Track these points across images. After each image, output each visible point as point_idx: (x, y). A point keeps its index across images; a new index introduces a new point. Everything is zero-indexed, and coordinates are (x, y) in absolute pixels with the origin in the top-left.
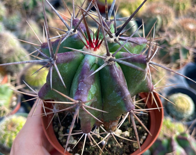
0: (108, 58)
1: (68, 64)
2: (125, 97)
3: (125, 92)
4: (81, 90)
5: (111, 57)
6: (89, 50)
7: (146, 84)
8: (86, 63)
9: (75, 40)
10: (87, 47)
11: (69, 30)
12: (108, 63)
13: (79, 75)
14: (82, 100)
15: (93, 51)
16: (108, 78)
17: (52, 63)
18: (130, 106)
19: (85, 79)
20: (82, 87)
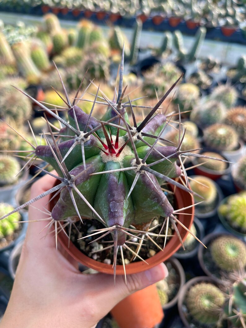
0: (139, 166)
1: (89, 180)
2: (163, 203)
3: (162, 197)
4: (115, 212)
5: (142, 164)
6: (110, 157)
7: (175, 172)
8: (111, 176)
9: (89, 148)
10: (107, 154)
11: (78, 136)
12: (140, 172)
13: (105, 191)
14: (119, 223)
15: (115, 158)
16: (141, 186)
17: (70, 185)
18: (169, 210)
19: (115, 197)
20: (114, 207)
